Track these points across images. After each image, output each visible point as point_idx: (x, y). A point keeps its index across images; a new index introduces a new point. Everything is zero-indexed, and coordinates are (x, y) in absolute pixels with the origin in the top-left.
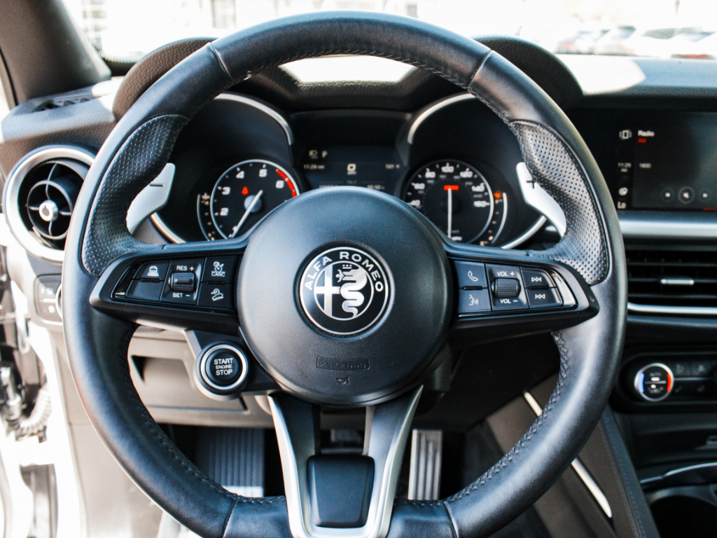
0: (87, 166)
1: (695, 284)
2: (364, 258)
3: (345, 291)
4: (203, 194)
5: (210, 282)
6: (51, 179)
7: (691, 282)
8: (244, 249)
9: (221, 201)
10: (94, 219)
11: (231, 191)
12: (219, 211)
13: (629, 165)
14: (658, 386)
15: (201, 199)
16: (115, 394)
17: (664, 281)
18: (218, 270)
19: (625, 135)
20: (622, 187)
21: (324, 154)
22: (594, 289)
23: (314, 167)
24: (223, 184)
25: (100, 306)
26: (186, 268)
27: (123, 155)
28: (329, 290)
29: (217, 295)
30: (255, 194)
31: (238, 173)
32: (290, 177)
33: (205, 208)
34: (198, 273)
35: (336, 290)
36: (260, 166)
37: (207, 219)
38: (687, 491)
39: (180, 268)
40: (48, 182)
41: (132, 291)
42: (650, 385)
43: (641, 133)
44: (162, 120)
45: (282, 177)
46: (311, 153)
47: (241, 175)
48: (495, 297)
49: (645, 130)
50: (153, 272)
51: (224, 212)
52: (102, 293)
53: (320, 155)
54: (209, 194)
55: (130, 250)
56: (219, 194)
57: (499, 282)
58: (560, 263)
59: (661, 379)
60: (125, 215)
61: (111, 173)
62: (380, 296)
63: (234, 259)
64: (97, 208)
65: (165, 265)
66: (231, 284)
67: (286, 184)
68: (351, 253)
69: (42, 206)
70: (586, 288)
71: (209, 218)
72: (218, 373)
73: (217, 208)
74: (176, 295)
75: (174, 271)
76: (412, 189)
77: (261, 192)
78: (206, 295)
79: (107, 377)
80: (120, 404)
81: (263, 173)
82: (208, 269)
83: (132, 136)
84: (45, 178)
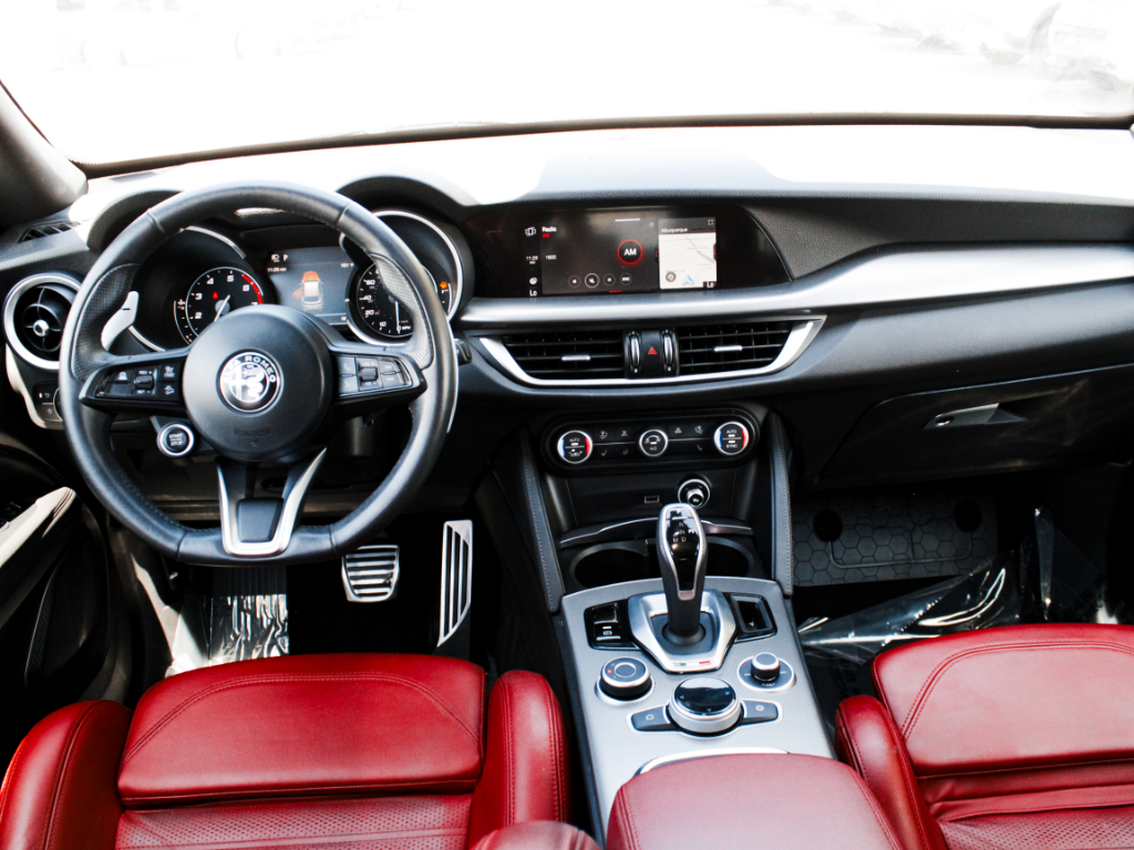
0: (74, 292)
1: (592, 359)
2: (262, 359)
3: (248, 383)
4: (178, 300)
5: (164, 381)
6: (41, 302)
7: (588, 358)
8: (186, 357)
9: (194, 306)
10: (78, 342)
11: (203, 296)
12: (194, 315)
13: (536, 258)
14: (577, 450)
15: (177, 305)
16: (101, 462)
17: (565, 358)
18: (169, 372)
19: (530, 231)
20: (533, 277)
21: (285, 257)
22: (424, 372)
23: (276, 269)
24: (196, 290)
25: (86, 401)
26: (145, 372)
27: (94, 296)
28: (239, 383)
29: (169, 390)
30: (224, 298)
31: (208, 279)
32: (254, 282)
33: (180, 313)
34: (155, 375)
35: (244, 382)
36: (227, 273)
37: (183, 323)
38: (620, 546)
39: (141, 372)
40: (38, 305)
41: (108, 391)
42: (570, 450)
43: (544, 229)
44: (119, 270)
45: (247, 281)
46: (274, 257)
47: (211, 282)
48: (361, 381)
49: (548, 226)
50: (123, 376)
51: (199, 316)
52: (89, 392)
53: (281, 258)
54: (184, 300)
55: (105, 362)
56: (192, 300)
57: (364, 371)
58: (404, 355)
59: (580, 444)
60: (100, 337)
61: (87, 309)
62: (273, 385)
63: (179, 364)
64: (80, 335)
65: (131, 372)
66: (178, 382)
67: (251, 287)
68: (253, 356)
69: (36, 324)
70: (419, 372)
71: (185, 322)
72: (172, 444)
73: (192, 313)
74: (140, 392)
75: (138, 375)
76: (364, 285)
77: (229, 297)
78: (161, 391)
79: (95, 451)
80: (105, 469)
81: (230, 279)
82: (162, 372)
83: (102, 279)
84: (36, 301)
